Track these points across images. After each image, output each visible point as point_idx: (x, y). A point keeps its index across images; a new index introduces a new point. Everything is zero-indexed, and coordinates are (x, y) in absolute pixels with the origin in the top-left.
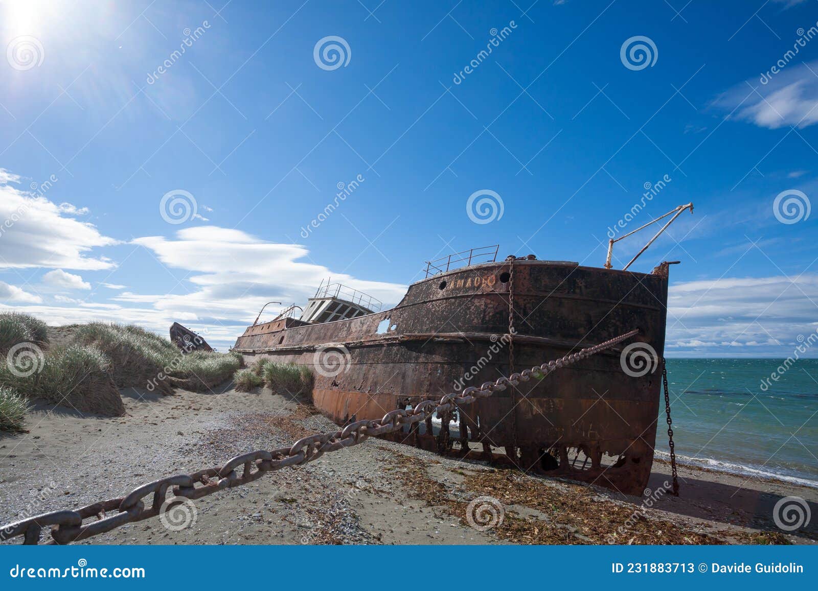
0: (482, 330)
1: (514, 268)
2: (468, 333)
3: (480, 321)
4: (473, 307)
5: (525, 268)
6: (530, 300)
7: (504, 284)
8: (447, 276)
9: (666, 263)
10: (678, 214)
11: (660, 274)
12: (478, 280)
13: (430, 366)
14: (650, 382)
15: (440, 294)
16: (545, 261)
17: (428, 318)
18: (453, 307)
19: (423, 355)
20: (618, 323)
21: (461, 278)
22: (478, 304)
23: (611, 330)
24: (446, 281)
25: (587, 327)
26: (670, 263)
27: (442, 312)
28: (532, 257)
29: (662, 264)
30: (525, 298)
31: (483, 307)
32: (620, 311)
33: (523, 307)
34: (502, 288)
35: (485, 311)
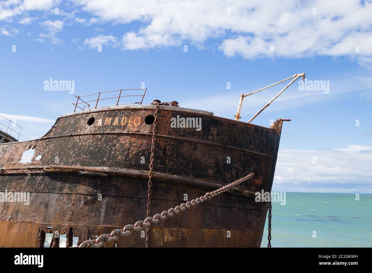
0: (125, 166)
1: (158, 112)
2: (112, 168)
3: (124, 158)
4: (118, 145)
5: (168, 113)
6: (170, 142)
7: (148, 125)
8: (96, 112)
9: (281, 120)
10: (294, 81)
11: (276, 128)
12: (125, 119)
13: (73, 197)
14: (259, 216)
15: (88, 129)
16: (186, 109)
17: (74, 152)
18: (99, 143)
19: (68, 185)
20: (240, 167)
21: (109, 116)
22: (123, 142)
23: (234, 172)
24: (95, 118)
25: (215, 169)
26: (284, 120)
27: (89, 147)
28: (175, 104)
29: (277, 120)
30: (165, 140)
31: (127, 145)
32: (242, 157)
33: (163, 148)
34: (146, 130)
35: (129, 149)
